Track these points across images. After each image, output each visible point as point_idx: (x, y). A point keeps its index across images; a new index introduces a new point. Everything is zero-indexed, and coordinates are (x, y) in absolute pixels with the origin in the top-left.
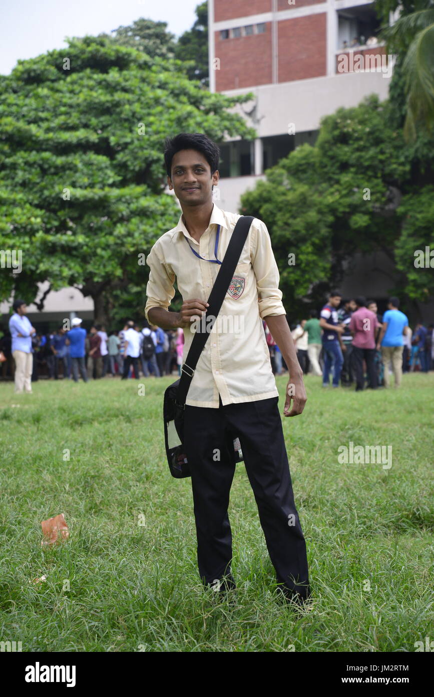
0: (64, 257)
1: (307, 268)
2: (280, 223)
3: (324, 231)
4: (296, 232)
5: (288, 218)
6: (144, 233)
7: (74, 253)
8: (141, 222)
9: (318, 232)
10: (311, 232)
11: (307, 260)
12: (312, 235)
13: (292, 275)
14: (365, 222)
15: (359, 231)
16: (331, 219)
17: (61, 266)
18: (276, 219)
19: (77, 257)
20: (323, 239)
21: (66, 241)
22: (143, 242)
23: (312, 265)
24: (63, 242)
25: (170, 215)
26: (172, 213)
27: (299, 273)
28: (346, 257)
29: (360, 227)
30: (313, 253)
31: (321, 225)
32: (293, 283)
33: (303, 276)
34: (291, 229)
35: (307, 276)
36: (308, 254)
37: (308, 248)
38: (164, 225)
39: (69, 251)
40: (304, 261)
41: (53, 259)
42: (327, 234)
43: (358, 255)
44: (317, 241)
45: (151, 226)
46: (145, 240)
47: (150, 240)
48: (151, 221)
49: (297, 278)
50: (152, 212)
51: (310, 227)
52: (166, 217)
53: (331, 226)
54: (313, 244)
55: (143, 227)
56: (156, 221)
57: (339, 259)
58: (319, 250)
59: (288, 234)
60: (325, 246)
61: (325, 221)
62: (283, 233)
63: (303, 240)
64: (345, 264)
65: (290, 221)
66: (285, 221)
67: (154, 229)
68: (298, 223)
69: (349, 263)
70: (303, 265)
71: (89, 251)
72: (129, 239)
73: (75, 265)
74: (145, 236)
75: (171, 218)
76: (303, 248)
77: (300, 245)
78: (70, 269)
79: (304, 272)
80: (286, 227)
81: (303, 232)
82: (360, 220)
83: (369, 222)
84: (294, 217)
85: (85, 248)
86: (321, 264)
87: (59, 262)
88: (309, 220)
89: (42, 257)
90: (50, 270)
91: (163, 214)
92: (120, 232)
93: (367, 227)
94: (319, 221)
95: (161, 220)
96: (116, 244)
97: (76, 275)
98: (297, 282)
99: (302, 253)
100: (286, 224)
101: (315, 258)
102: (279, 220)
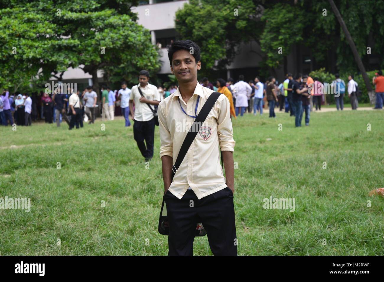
0: (67, 52)
1: (213, 52)
2: (197, 28)
3: (221, 31)
4: (206, 32)
5: (201, 25)
6: (112, 38)
7: (74, 49)
8: (111, 31)
9: (218, 32)
10: (214, 32)
11: (212, 47)
12: (214, 34)
13: (204, 56)
14: (244, 24)
15: (241, 30)
16: (225, 24)
17: (64, 58)
18: (195, 25)
19: (75, 51)
20: (221, 36)
21: (67, 43)
22: (111, 43)
23: (215, 50)
24: (65, 44)
25: (127, 26)
26: (129, 25)
27: (208, 55)
28: (236, 44)
29: (242, 27)
30: (216, 44)
31: (219, 28)
32: (205, 61)
33: (210, 57)
34: (203, 31)
35: (213, 57)
36: (213, 44)
37: (212, 41)
38: (124, 32)
39: (69, 49)
40: (211, 48)
41: (60, 54)
42: (223, 33)
43: (242, 43)
44: (217, 37)
45: (116, 33)
46: (112, 42)
47: (115, 42)
48: (116, 31)
49: (207, 57)
50: (117, 25)
51: (213, 29)
52: (125, 28)
53: (225, 28)
54: (216, 39)
55: (111, 34)
56: (119, 30)
57: (233, 46)
58: (219, 42)
59: (201, 34)
60: (222, 39)
61: (222, 26)
62: (199, 33)
63: (210, 36)
64: (236, 49)
65: (202, 26)
66: (199, 26)
67: (118, 35)
68: (207, 27)
69: (238, 48)
70: (210, 51)
71: (82, 47)
72: (103, 41)
73: (73, 57)
74: (112, 40)
75: (127, 28)
76: (210, 41)
77: (208, 39)
78: (70, 60)
79: (211, 54)
80: (200, 30)
81: (210, 32)
82: (242, 24)
83: (247, 25)
84: (204, 24)
85: (80, 46)
86: (220, 49)
87: (64, 55)
88: (213, 25)
89: (54, 53)
90: (58, 60)
91: (123, 26)
92: (98, 38)
93: (245, 27)
94: (218, 25)
95: (122, 29)
96: (96, 44)
97: (74, 63)
98: (207, 60)
99: (210, 44)
100: (200, 28)
101: (217, 46)
102: (196, 26)
